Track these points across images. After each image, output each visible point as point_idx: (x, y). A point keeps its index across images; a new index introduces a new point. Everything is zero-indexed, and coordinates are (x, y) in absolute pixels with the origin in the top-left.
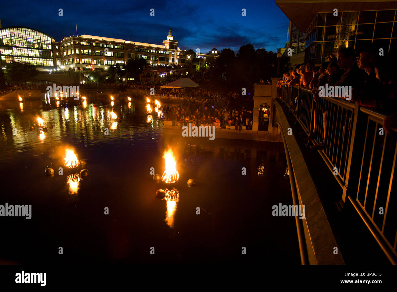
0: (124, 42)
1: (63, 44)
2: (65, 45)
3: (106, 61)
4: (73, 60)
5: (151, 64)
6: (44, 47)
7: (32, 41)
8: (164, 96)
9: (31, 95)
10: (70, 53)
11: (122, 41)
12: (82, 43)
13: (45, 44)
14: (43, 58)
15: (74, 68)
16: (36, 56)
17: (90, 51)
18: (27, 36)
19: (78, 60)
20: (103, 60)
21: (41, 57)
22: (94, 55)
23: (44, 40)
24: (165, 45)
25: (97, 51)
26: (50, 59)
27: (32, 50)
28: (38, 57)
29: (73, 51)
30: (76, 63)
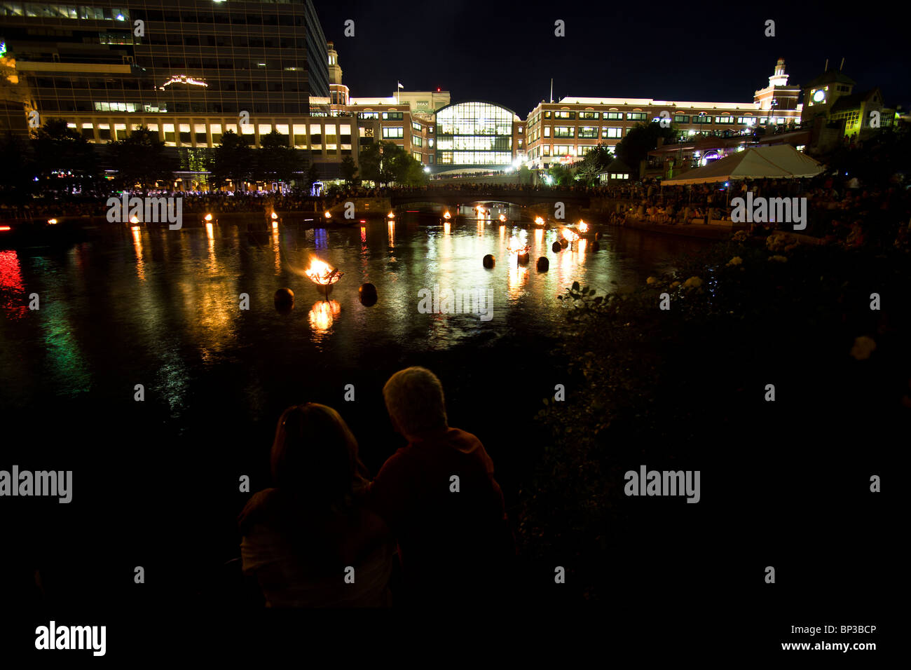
0: (650, 105)
1: (528, 122)
2: (531, 123)
4: (539, 149)
6: (500, 131)
10: (535, 138)
11: (645, 103)
13: (502, 126)
14: (495, 151)
15: (538, 165)
16: (485, 148)
17: (572, 130)
18: (476, 115)
19: (547, 148)
21: (494, 150)
22: (580, 137)
23: (501, 119)
25: (586, 129)
26: (506, 151)
27: (481, 138)
28: (487, 151)
29: (540, 131)
30: (542, 154)
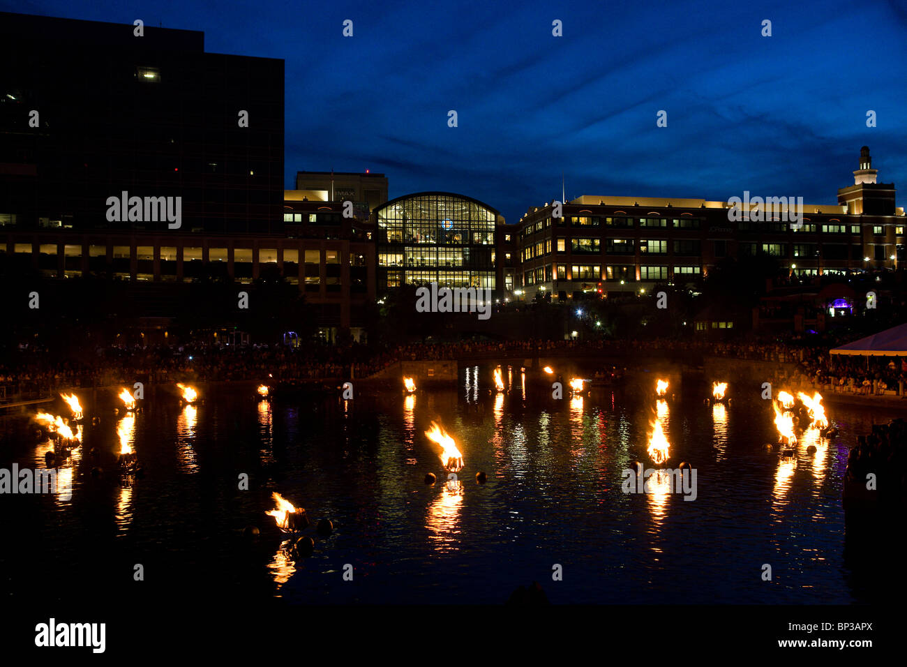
0: (703, 207)
1: (524, 227)
2: (529, 230)
3: (644, 269)
4: (549, 271)
5: (793, 274)
6: (477, 238)
7: (448, 225)
8: (845, 383)
9: (432, 375)
10: (540, 253)
11: (696, 204)
12: (575, 219)
13: (478, 232)
14: (470, 269)
15: (548, 294)
16: (454, 265)
17: (597, 242)
18: (439, 214)
19: (563, 269)
20: (635, 267)
21: (466, 266)
22: (609, 253)
23: (479, 221)
24: (845, 205)
25: (616, 241)
26: (488, 270)
27: (448, 249)
28: (458, 269)
29: (549, 244)
30: (555, 277)
